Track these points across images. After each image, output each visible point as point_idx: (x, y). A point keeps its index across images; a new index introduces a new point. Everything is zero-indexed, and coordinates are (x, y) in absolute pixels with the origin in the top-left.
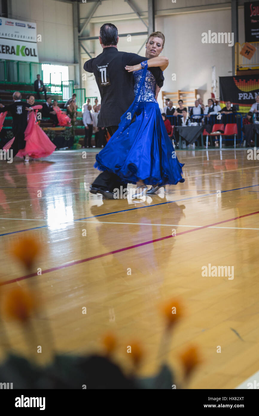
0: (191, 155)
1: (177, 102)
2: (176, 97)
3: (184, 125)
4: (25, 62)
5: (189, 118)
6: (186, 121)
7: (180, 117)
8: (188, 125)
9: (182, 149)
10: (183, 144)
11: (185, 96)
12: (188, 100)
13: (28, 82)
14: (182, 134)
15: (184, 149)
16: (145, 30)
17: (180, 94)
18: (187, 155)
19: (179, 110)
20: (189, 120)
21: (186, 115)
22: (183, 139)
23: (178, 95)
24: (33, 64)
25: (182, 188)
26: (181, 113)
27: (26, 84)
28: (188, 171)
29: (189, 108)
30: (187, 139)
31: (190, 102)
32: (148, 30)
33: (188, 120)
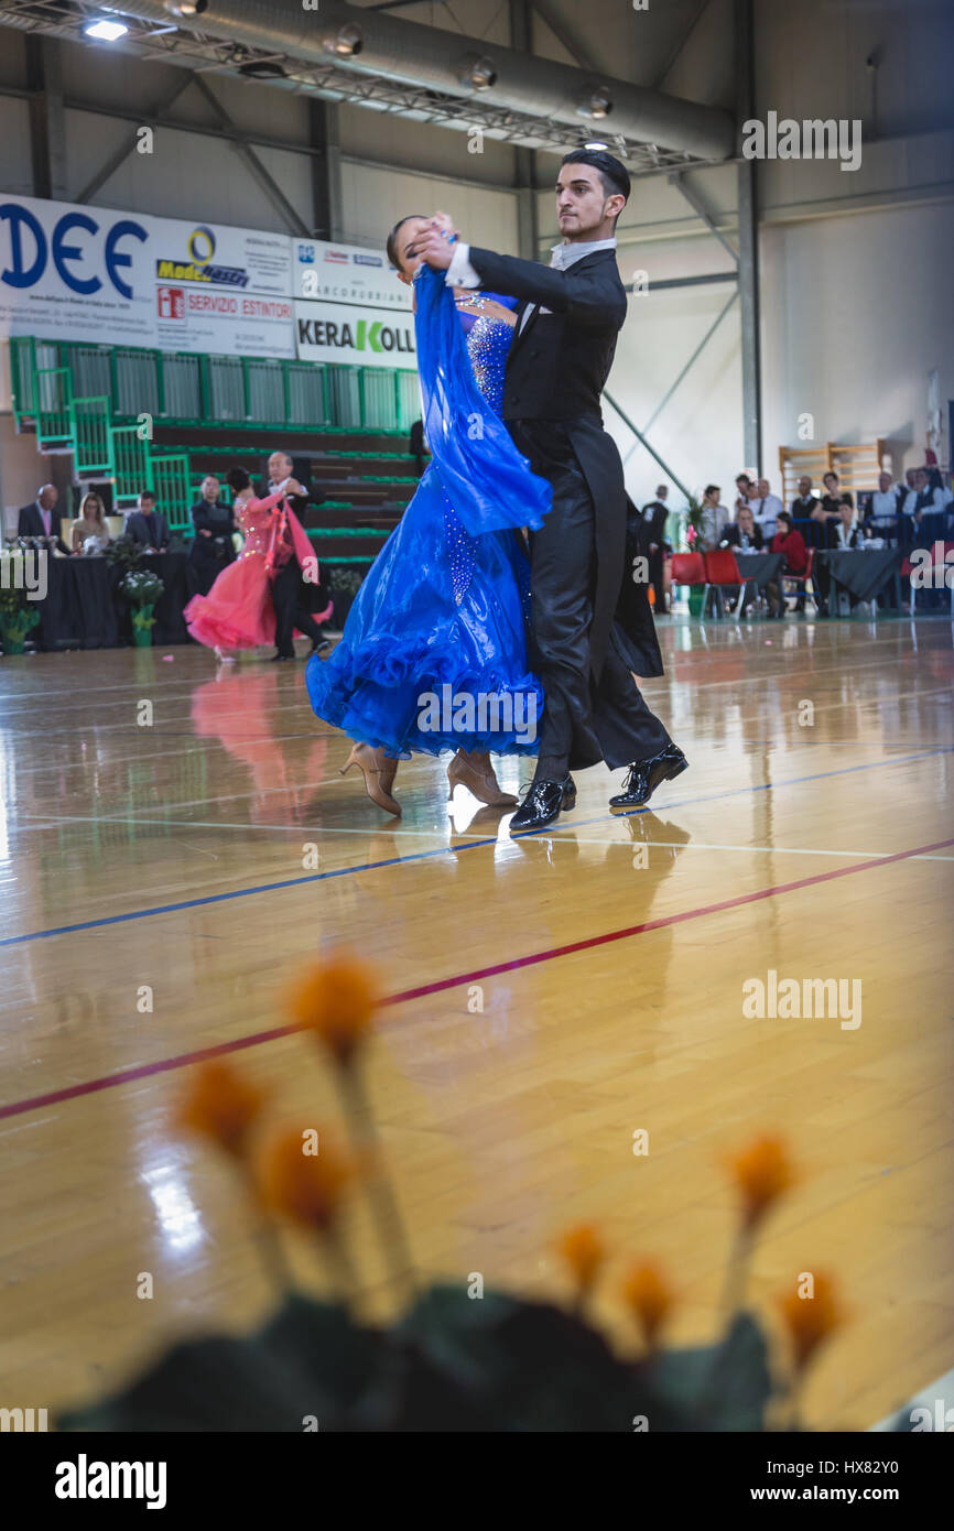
0: (863, 636)
1: (821, 477)
2: (821, 463)
3: (844, 546)
4: (382, 369)
5: (859, 525)
6: (850, 534)
7: (833, 522)
8: (857, 548)
9: (838, 616)
10: (841, 603)
11: (848, 461)
12: (856, 472)
13: (389, 426)
14: (840, 574)
15: (844, 617)
16: (731, 267)
17: (834, 455)
18: (856, 635)
19: (828, 502)
20: (861, 531)
21: (851, 516)
22: (841, 587)
23: (826, 457)
24: (405, 374)
25: (836, 738)
26: (836, 510)
27: (385, 433)
28: (857, 683)
29: (860, 494)
30: (854, 589)
31: (864, 476)
32: (739, 266)
33: (855, 532)
